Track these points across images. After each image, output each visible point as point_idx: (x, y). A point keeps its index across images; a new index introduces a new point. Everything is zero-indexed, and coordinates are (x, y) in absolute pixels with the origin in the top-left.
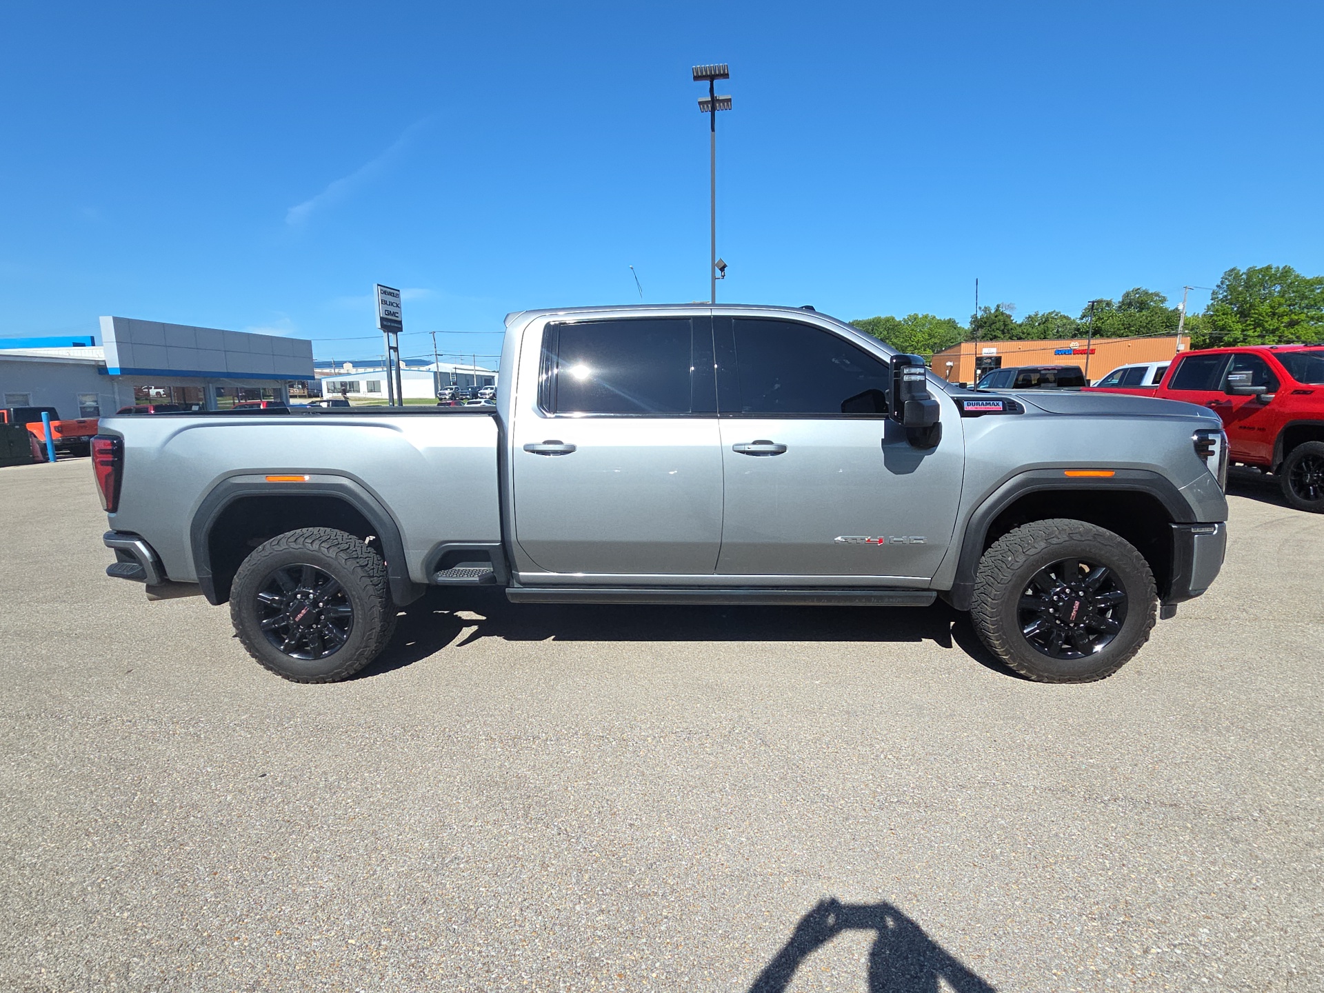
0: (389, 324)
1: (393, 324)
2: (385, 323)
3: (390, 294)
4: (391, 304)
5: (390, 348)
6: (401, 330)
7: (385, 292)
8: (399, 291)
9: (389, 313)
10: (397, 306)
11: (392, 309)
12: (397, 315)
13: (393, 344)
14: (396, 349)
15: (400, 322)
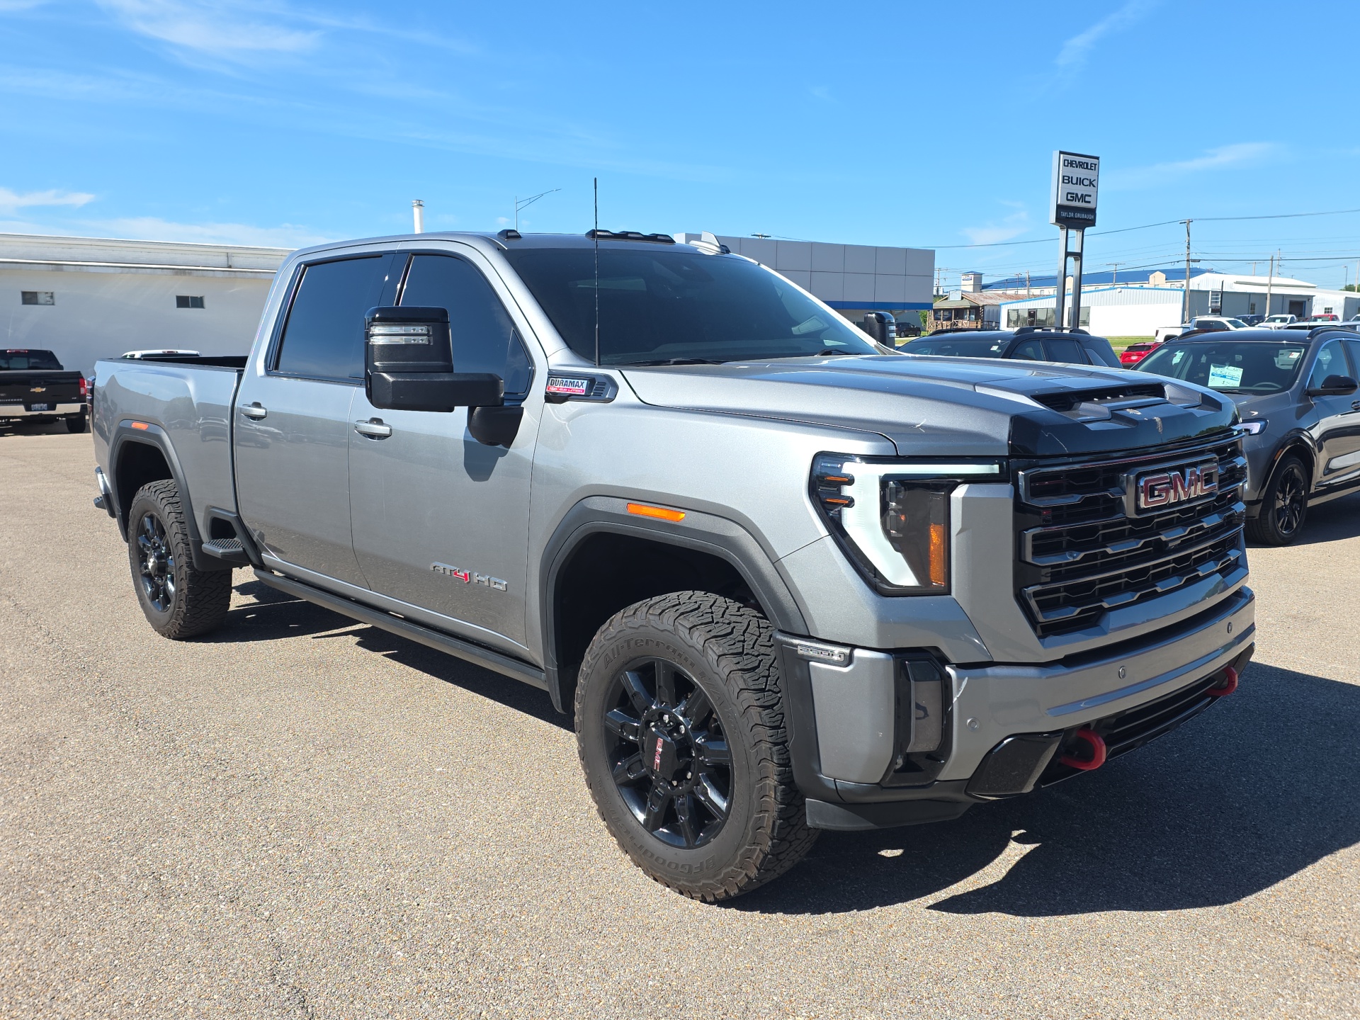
0: (1071, 215)
1: (1078, 215)
2: (1064, 214)
3: (1081, 165)
4: (1080, 181)
5: (1068, 254)
6: (1092, 223)
7: (1071, 164)
8: (1097, 158)
9: (1074, 197)
10: (1091, 183)
11: (1080, 190)
12: (1087, 199)
13: (1074, 248)
14: (1078, 256)
15: (1093, 211)
